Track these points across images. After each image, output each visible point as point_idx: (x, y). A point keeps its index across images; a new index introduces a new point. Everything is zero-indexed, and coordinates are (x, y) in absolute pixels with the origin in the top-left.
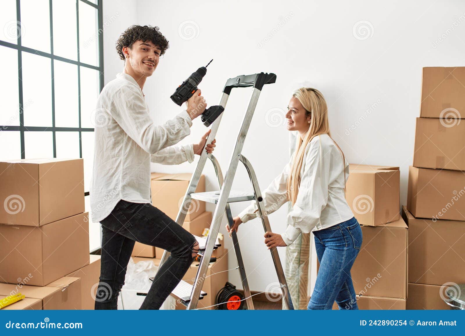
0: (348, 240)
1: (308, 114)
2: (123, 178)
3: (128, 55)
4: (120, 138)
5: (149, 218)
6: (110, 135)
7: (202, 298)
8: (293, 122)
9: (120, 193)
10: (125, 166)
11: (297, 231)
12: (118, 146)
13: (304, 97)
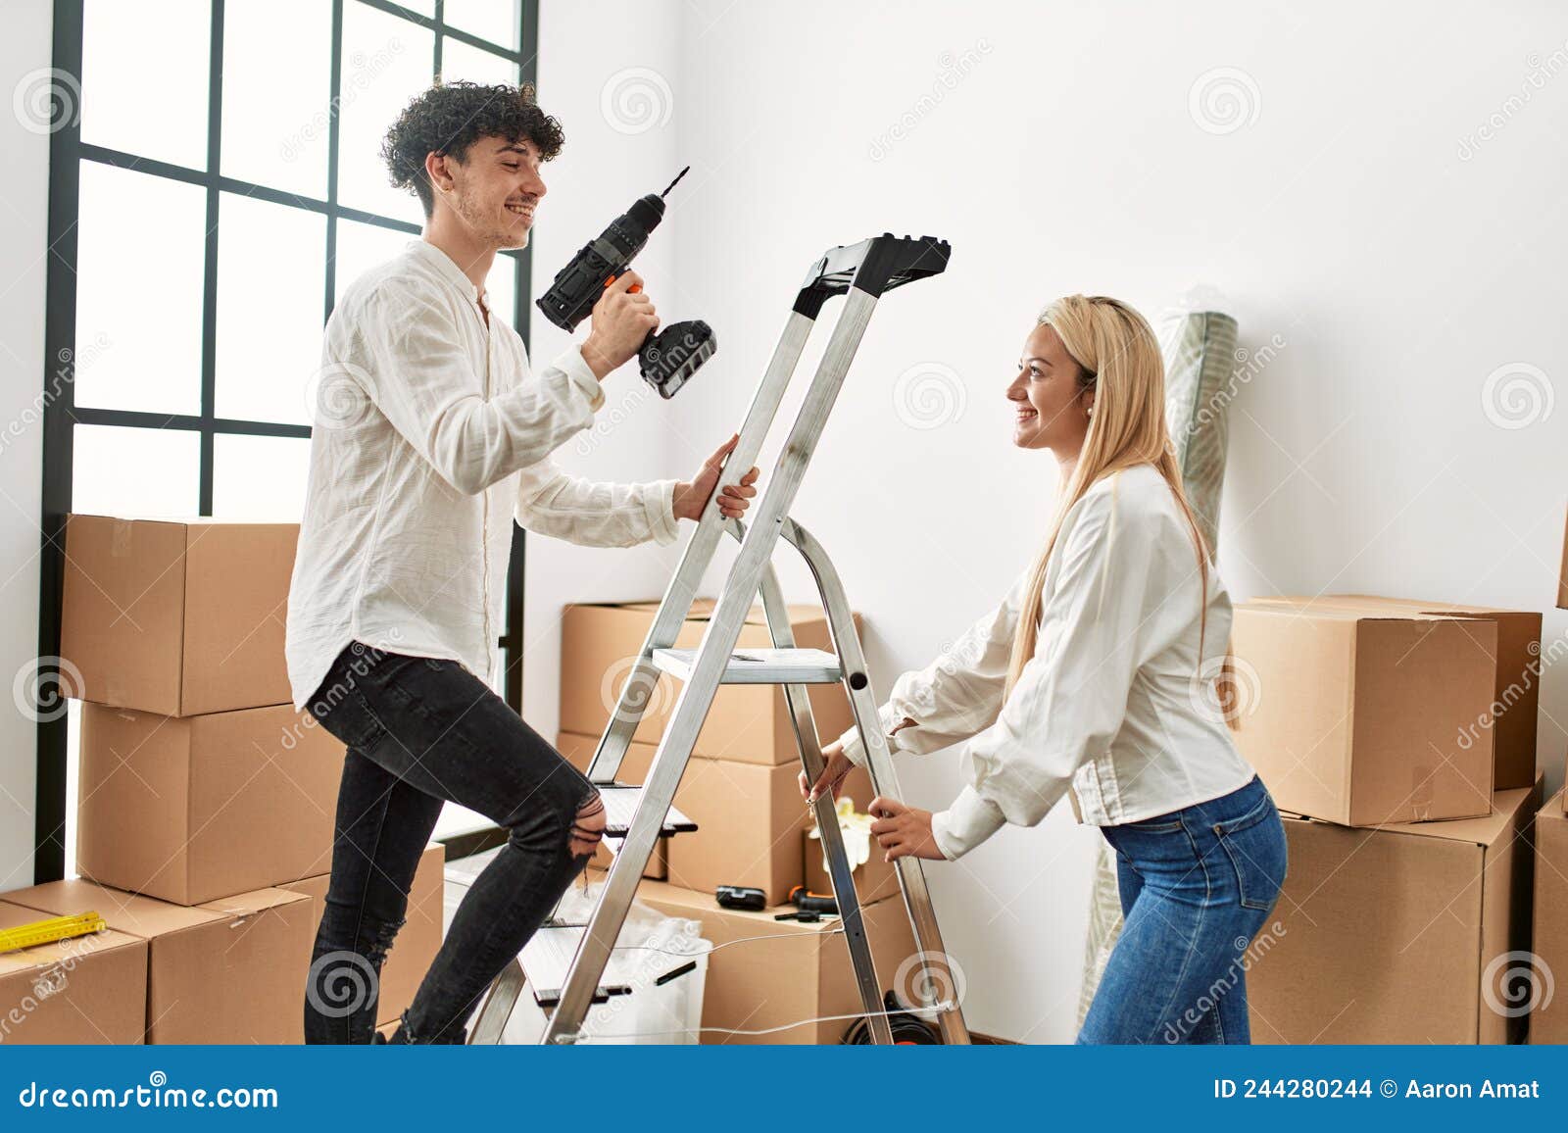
0: (1217, 874)
1: (1086, 378)
2: (371, 575)
3: (449, 182)
4: (380, 446)
5: (431, 708)
6: (350, 438)
7: (604, 1000)
8: (1034, 411)
9: (353, 620)
10: (383, 536)
11: (988, 811)
12: (371, 472)
13: (1074, 319)
